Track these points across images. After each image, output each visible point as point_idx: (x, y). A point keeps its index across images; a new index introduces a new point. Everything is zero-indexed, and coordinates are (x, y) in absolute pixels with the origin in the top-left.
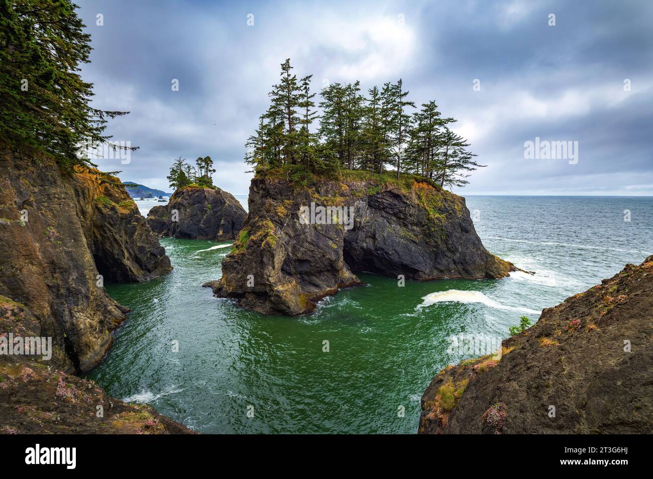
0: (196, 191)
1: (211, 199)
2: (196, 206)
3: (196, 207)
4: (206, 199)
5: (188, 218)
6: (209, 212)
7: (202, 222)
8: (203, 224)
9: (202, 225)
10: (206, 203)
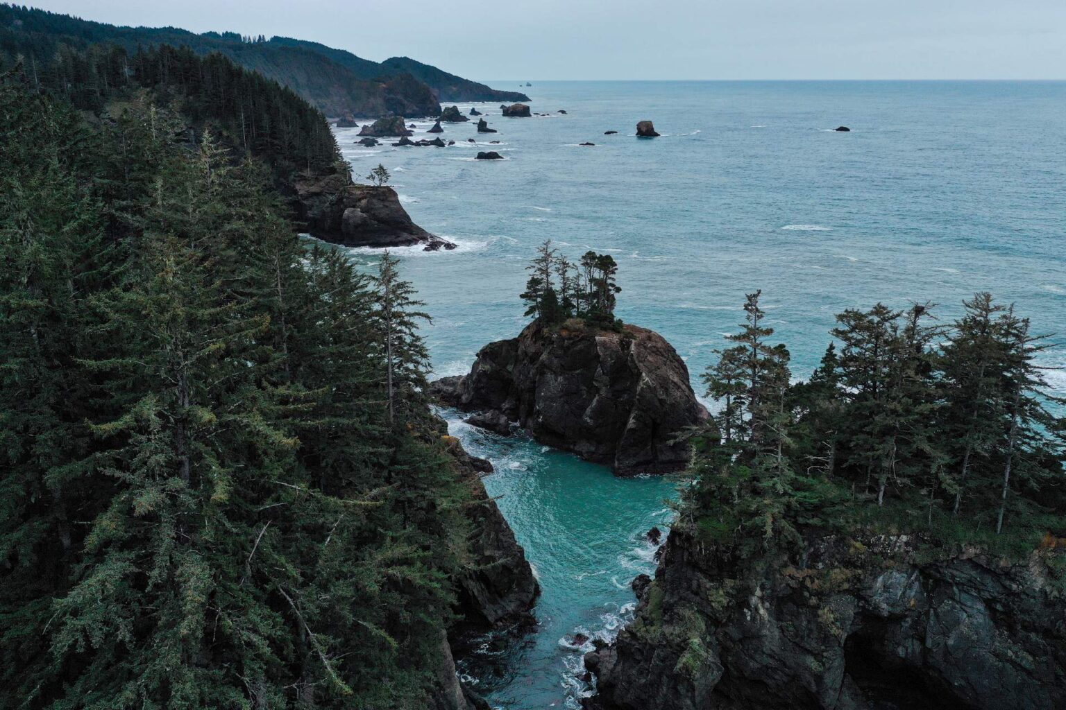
0: (580, 341)
1: (610, 361)
2: (578, 372)
3: (578, 374)
4: (600, 362)
5: (561, 397)
6: (603, 392)
7: (588, 411)
8: (590, 418)
9: (588, 418)
10: (599, 370)
